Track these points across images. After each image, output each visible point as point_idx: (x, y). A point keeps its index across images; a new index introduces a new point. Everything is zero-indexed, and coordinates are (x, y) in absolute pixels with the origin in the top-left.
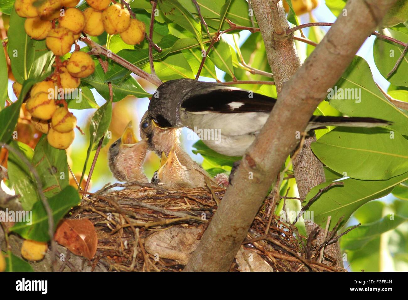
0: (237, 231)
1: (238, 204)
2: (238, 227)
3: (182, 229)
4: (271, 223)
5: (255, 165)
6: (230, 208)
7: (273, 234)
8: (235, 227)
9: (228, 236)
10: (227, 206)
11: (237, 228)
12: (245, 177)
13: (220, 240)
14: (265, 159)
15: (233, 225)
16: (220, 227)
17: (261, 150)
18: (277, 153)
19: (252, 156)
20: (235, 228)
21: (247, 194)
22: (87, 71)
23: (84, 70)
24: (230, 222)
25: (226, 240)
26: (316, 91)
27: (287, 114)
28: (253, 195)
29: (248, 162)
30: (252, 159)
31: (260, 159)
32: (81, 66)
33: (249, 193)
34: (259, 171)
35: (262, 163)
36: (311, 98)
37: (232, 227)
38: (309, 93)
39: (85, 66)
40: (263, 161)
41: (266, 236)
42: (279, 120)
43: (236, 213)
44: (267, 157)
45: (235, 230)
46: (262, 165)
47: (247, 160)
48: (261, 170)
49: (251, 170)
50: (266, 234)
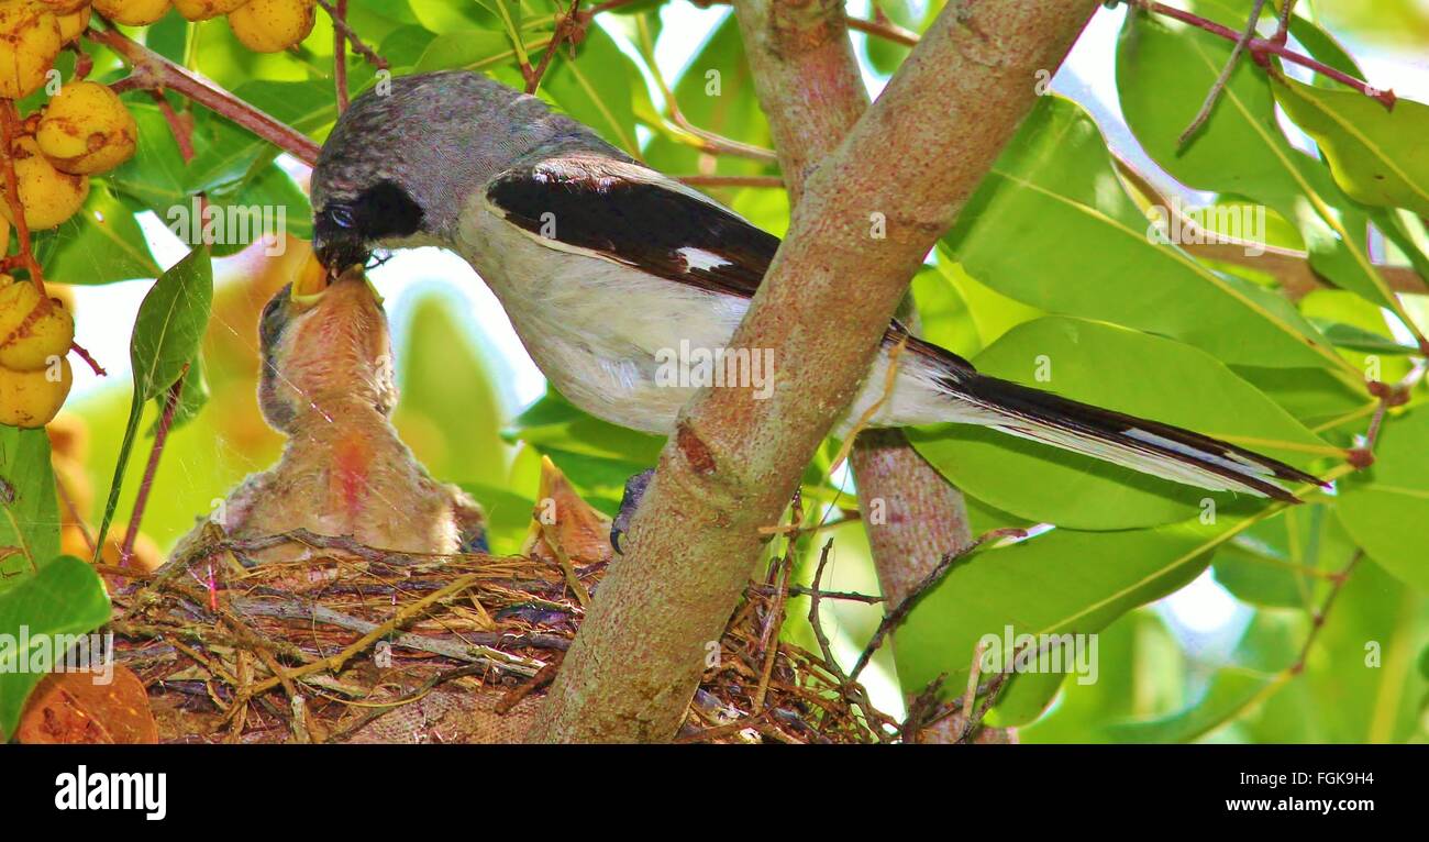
0: (651, 699)
1: (655, 604)
2: (657, 686)
3: (461, 696)
4: (774, 675)
5: (712, 464)
6: (627, 619)
7: (782, 711)
8: (645, 684)
9: (623, 717)
10: (618, 610)
11: (652, 689)
12: (676, 507)
13: (593, 730)
14: (745, 440)
15: (639, 677)
16: (593, 685)
17: (732, 410)
18: (788, 421)
19: (701, 434)
20: (645, 689)
21: (687, 570)
22: (108, 149)
23: (99, 148)
24: (628, 667)
25: (616, 731)
26: (920, 198)
27: (821, 282)
28: (706, 569)
29: (689, 455)
30: (701, 444)
31: (729, 442)
32: (85, 135)
33: (692, 562)
34: (727, 484)
35: (737, 457)
36: (904, 224)
37: (634, 686)
38: (895, 208)
39: (99, 134)
40: (740, 450)
41: (758, 720)
42: (794, 303)
43: (648, 633)
44: (754, 434)
45: (647, 696)
46: (734, 463)
47: (684, 446)
48: (734, 480)
49: (699, 481)
50: (757, 711)
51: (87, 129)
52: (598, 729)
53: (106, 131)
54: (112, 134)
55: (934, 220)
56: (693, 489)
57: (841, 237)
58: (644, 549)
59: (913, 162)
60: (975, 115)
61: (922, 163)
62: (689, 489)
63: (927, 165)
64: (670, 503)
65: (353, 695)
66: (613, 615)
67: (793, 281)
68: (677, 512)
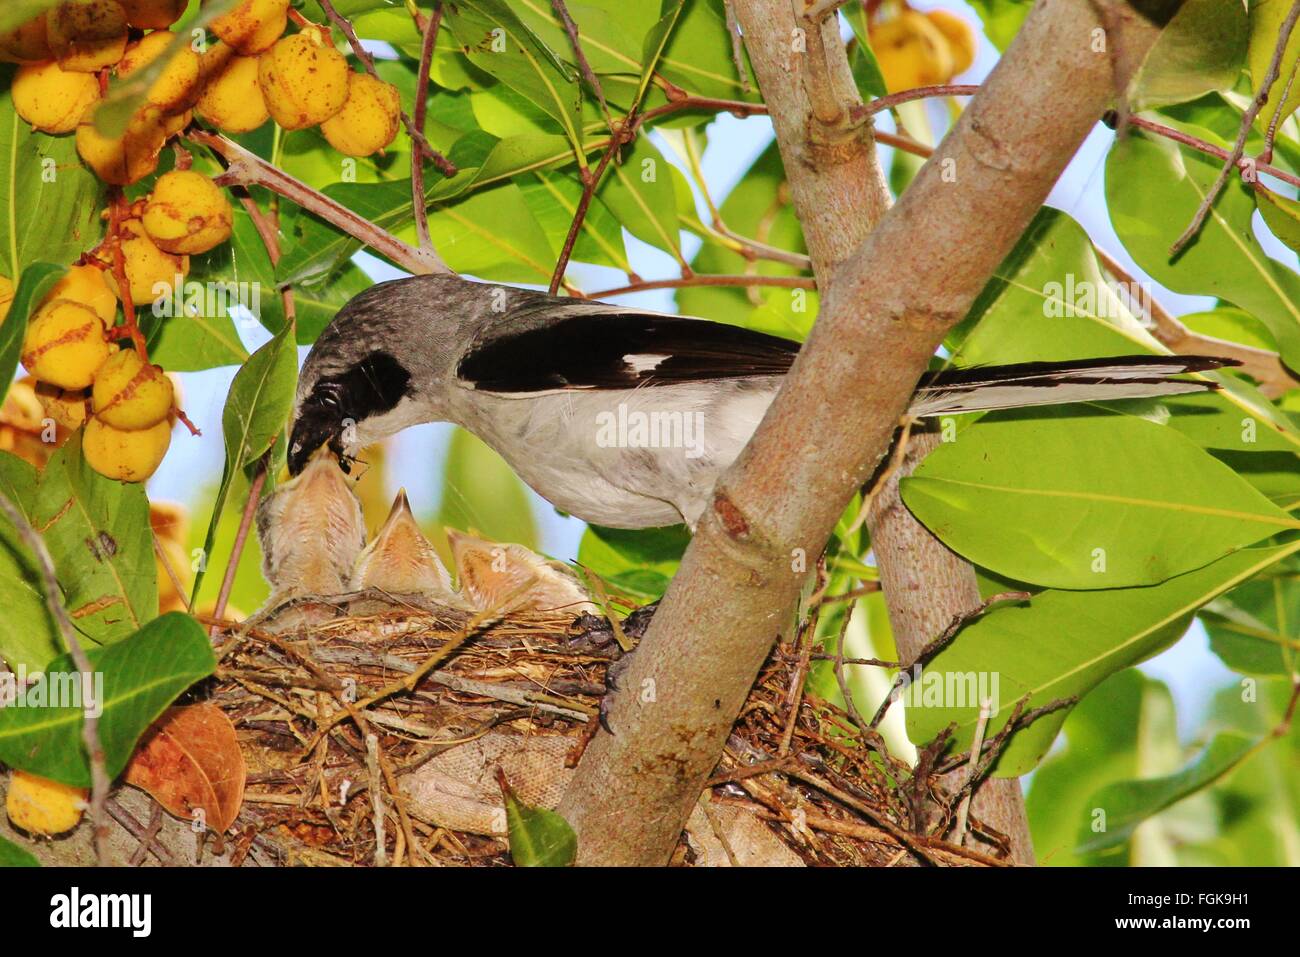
0: (689, 742)
1: (692, 655)
2: (693, 729)
3: (517, 737)
4: (799, 723)
5: (745, 528)
6: (667, 668)
7: (806, 756)
8: (682, 727)
9: (662, 757)
10: (659, 660)
11: (689, 732)
12: (713, 567)
13: (636, 769)
14: (776, 507)
15: (677, 721)
16: (636, 728)
17: (764, 479)
18: (814, 490)
19: (736, 499)
20: (683, 732)
21: (721, 625)
22: (206, 232)
23: (198, 231)
24: (668, 711)
25: (656, 770)
26: (936, 289)
27: (846, 364)
28: (739, 624)
29: (724, 520)
30: (736, 509)
31: (761, 508)
32: (186, 218)
33: (726, 617)
34: (759, 546)
35: (768, 522)
36: (921, 312)
37: (673, 729)
38: (913, 297)
39: (199, 218)
40: (771, 515)
41: (784, 762)
42: (820, 384)
43: (686, 683)
44: (785, 502)
45: (684, 739)
46: (766, 527)
47: (721, 512)
48: (765, 543)
49: (733, 543)
50: (783, 754)
51: (188, 213)
52: (640, 768)
53: (205, 215)
54: (211, 218)
55: (949, 309)
56: (728, 550)
57: (864, 323)
58: (683, 604)
59: (930, 257)
60: (987, 214)
61: (939, 256)
62: (725, 551)
63: (942, 259)
64: (708, 565)
65: (420, 735)
66: (655, 666)
67: (821, 363)
68: (714, 572)
